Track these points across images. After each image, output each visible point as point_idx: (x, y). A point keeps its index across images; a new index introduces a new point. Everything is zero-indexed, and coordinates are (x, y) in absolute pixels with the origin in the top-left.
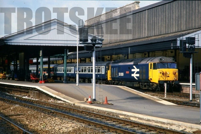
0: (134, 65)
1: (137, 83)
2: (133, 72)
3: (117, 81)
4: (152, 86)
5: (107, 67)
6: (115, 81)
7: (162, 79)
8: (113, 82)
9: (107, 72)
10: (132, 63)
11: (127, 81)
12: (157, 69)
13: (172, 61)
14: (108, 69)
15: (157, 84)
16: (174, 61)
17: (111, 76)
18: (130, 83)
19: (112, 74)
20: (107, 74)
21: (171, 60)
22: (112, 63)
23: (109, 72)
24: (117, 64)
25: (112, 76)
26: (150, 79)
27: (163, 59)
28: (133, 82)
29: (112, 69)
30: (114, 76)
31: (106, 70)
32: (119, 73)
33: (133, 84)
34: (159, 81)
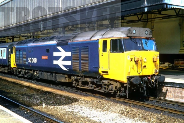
0: (58, 45)
1: (66, 76)
3: (26, 69)
4: (108, 86)
5: (9, 50)
6: (22, 69)
7: (134, 73)
8: (19, 70)
9: (9, 56)
10: (54, 42)
11: (42, 71)
12: (123, 52)
13: (148, 36)
14: (12, 52)
16: (151, 36)
17: (16, 62)
18: (49, 74)
19: (17, 59)
20: (10, 59)
21: (147, 32)
22: (17, 44)
23: (13, 57)
24: (25, 45)
25: (18, 63)
26: (102, 73)
27: (134, 32)
28: (56, 73)
29: (18, 52)
30: (21, 63)
31: (9, 54)
32: (29, 59)
33: (56, 77)
34: (129, 78)
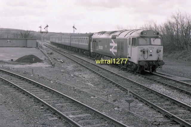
2: (111, 47)
15: (137, 65)
